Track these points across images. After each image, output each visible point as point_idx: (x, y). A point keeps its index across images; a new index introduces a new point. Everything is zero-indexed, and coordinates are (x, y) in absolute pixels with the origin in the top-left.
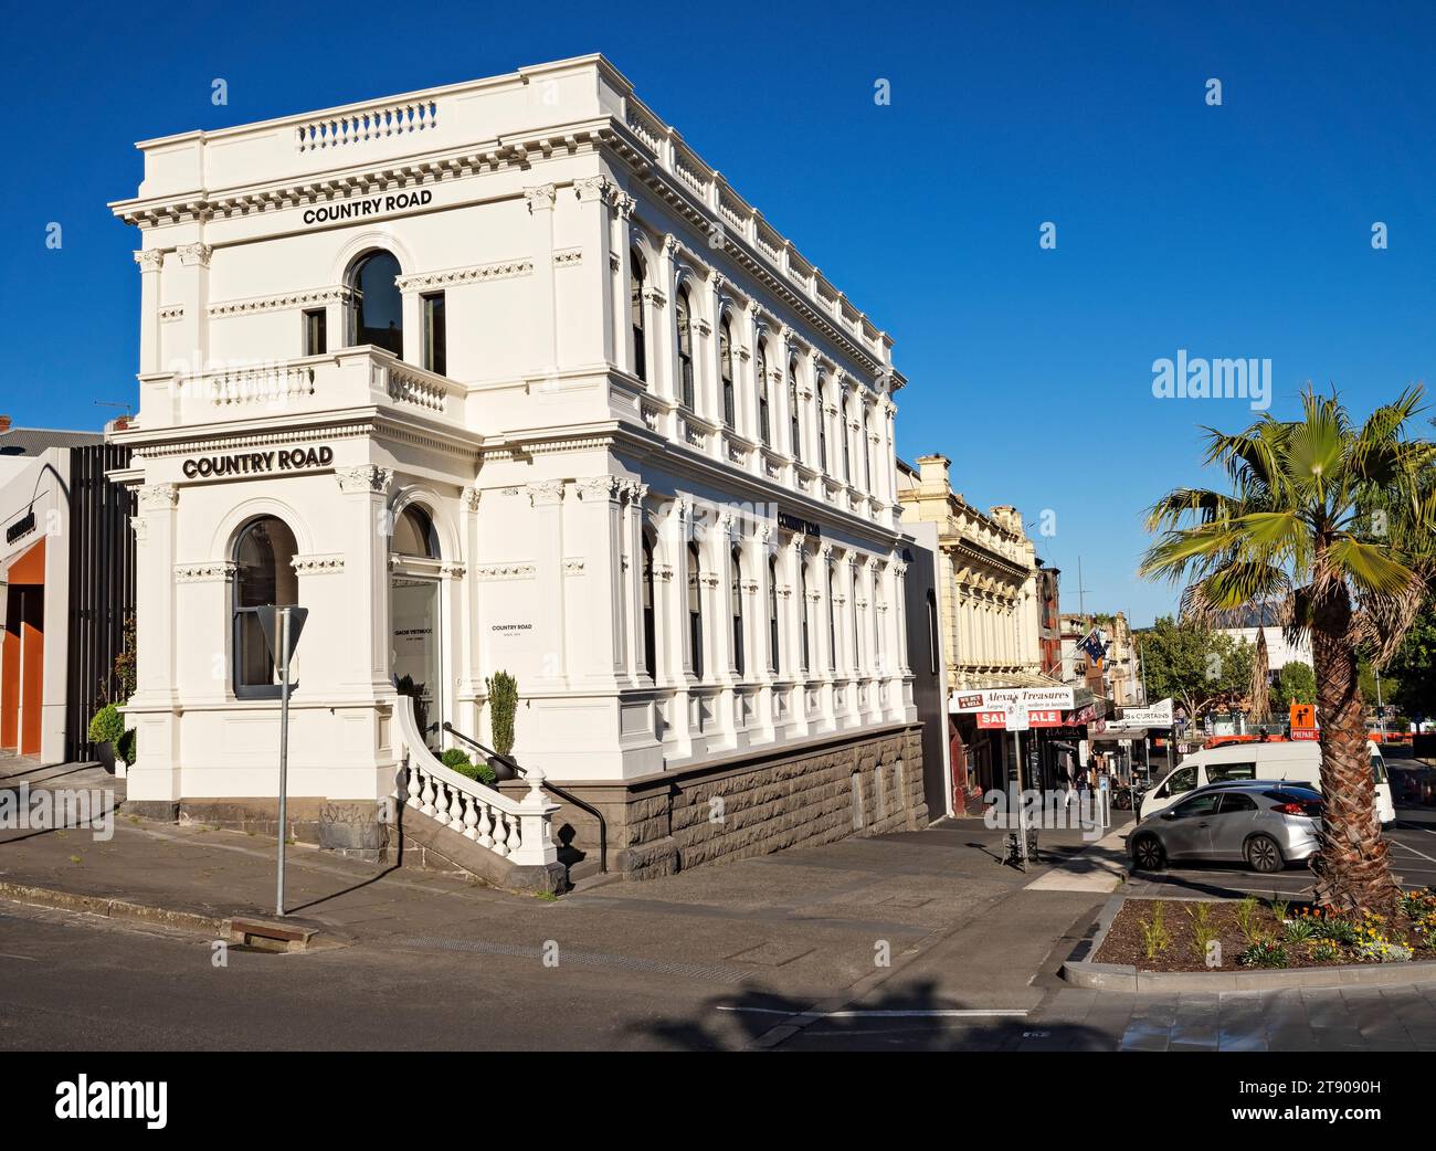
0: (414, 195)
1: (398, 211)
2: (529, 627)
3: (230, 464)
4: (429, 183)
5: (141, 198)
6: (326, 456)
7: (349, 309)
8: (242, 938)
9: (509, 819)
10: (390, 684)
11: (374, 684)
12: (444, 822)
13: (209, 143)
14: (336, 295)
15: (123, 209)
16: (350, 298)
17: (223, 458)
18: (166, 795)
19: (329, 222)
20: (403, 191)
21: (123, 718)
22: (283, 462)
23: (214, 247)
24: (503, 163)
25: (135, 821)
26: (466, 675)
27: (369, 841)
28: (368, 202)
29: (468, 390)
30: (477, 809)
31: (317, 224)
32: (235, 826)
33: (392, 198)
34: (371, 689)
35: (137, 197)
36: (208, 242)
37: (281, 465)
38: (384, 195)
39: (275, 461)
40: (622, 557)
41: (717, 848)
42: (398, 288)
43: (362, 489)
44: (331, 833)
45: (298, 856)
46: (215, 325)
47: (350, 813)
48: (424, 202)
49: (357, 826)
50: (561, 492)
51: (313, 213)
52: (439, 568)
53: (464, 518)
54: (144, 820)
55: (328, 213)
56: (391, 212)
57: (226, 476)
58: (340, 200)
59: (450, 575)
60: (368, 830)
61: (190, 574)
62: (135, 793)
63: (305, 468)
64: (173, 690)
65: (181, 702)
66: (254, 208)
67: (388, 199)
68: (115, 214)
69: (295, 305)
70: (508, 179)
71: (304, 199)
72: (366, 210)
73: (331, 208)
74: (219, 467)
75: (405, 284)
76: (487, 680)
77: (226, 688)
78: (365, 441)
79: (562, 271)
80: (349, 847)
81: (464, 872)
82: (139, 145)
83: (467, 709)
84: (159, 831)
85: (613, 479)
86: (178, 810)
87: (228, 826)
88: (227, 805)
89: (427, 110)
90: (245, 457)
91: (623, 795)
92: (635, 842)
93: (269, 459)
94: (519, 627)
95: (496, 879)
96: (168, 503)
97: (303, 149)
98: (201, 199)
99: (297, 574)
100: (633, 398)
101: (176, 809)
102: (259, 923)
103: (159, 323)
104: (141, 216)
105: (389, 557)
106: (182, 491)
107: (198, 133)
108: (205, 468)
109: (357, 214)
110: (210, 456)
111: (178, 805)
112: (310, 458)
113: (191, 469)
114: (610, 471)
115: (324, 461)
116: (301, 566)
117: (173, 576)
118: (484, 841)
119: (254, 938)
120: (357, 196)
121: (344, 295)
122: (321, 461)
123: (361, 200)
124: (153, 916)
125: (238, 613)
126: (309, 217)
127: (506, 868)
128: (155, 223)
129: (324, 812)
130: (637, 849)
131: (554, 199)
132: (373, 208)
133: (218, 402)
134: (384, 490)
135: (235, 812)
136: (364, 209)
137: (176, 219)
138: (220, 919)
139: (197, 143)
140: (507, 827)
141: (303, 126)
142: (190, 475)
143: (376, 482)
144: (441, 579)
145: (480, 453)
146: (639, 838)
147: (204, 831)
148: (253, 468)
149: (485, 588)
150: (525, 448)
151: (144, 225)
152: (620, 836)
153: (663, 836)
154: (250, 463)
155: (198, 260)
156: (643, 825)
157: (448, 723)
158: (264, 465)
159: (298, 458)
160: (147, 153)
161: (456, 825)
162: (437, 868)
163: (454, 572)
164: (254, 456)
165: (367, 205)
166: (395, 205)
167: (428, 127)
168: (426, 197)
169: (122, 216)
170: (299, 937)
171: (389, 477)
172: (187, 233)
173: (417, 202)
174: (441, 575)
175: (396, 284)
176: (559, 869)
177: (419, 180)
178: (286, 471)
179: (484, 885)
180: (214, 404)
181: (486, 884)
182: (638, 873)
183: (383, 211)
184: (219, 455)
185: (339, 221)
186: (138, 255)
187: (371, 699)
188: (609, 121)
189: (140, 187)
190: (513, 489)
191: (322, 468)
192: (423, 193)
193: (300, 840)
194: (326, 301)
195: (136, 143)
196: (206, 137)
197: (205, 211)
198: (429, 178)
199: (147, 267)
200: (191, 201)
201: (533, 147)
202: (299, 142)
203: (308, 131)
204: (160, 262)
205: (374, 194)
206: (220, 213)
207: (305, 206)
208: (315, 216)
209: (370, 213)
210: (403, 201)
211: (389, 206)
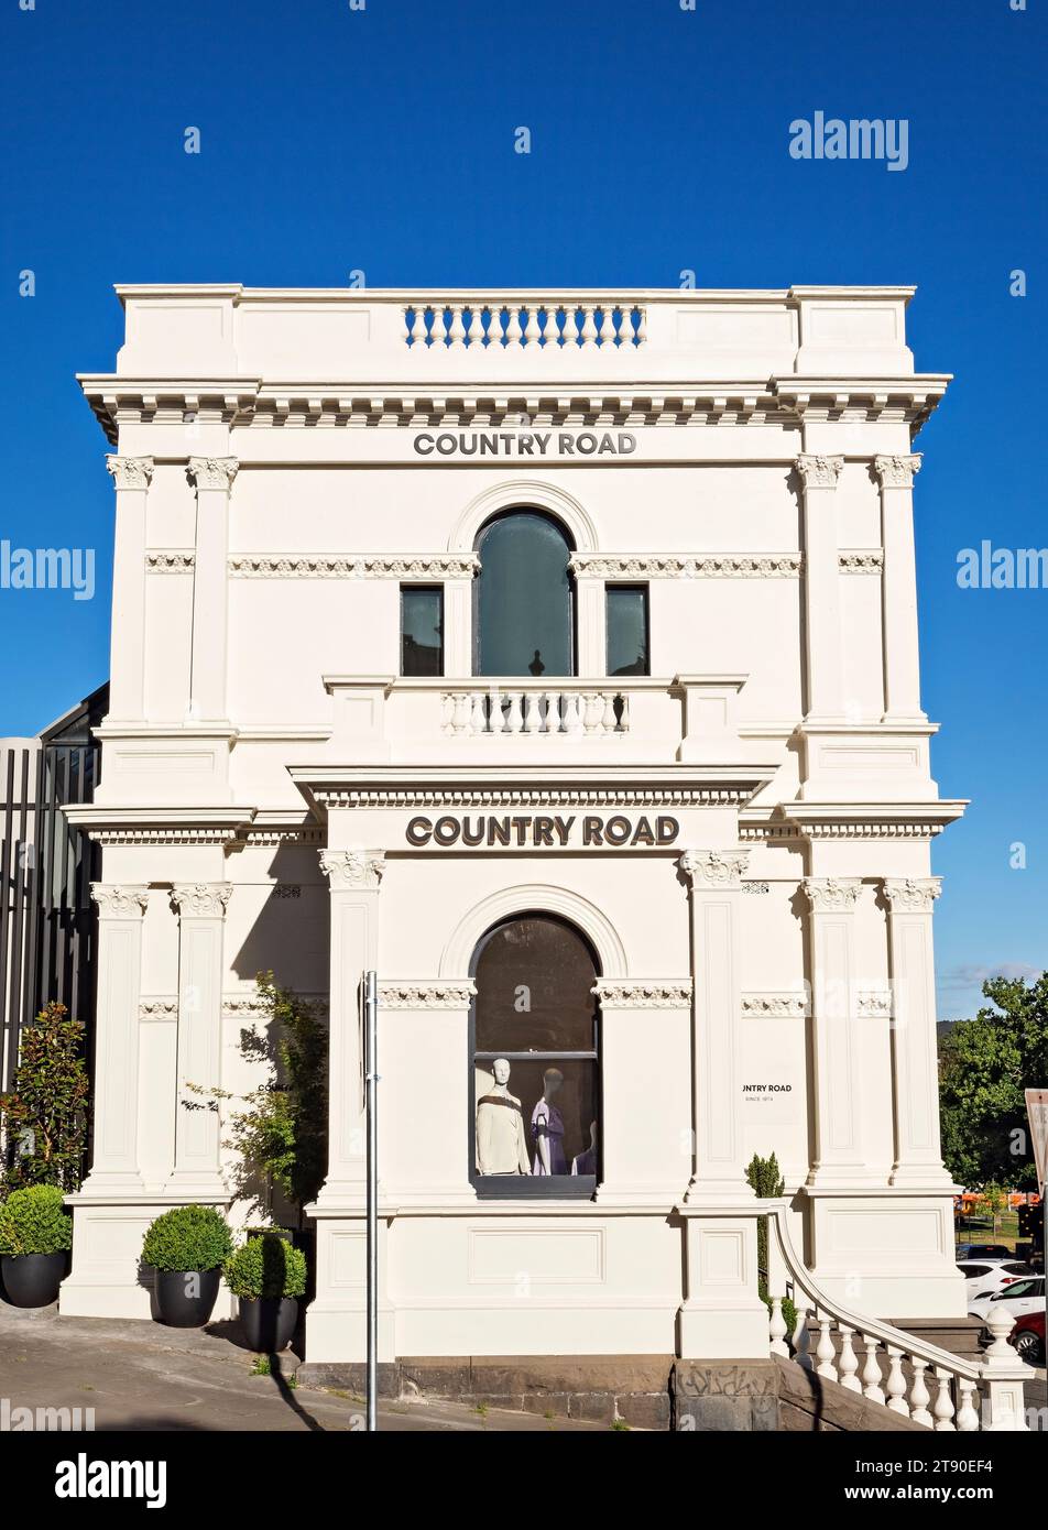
0: (608, 438)
1: (580, 456)
3: (498, 830)
4: (635, 426)
5: (123, 369)
6: (666, 831)
9: (965, 1386)
12: (856, 1391)
13: (241, 305)
14: (463, 566)
15: (94, 385)
17: (480, 820)
19: (458, 456)
20: (589, 431)
22: (589, 835)
23: (243, 466)
24: (761, 416)
31: (435, 456)
32: (509, 1403)
33: (569, 437)
35: (114, 372)
37: (586, 839)
38: (556, 431)
39: (576, 832)
42: (572, 570)
43: (726, 886)
44: (698, 1413)
47: (730, 1379)
48: (622, 451)
49: (744, 1400)
51: (431, 440)
55: (459, 443)
58: (483, 428)
60: (764, 1407)
61: (404, 995)
63: (625, 846)
65: (389, 1201)
66: (330, 418)
67: (562, 437)
68: (88, 392)
69: (390, 574)
71: (423, 418)
72: (524, 448)
74: (473, 832)
75: (582, 566)
78: (731, 813)
82: (121, 289)
86: (399, 1378)
87: (495, 1402)
88: (491, 1368)
89: (626, 319)
90: (522, 823)
93: (564, 832)
94: (771, 1088)
96: (375, 883)
97: (410, 340)
98: (249, 392)
99: (601, 1006)
103: (141, 573)
104: (125, 403)
106: (394, 864)
107: (231, 287)
108: (446, 831)
109: (508, 452)
110: (458, 814)
112: (638, 831)
113: (420, 831)
115: (663, 838)
116: (611, 993)
118: (921, 1419)
120: (514, 426)
121: (476, 568)
122: (658, 837)
123: (517, 433)
125: (479, 1061)
126: (424, 444)
128: (149, 415)
131: (838, 476)
132: (536, 447)
135: (508, 1380)
136: (522, 446)
139: (228, 302)
140: (958, 1396)
141: (414, 306)
142: (417, 840)
148: (535, 838)
150: (804, 830)
151: (128, 416)
154: (529, 830)
155: (226, 484)
158: (554, 835)
159: (618, 830)
160: (129, 303)
161: (873, 1394)
164: (538, 821)
165: (526, 442)
166: (574, 448)
167: (628, 343)
168: (627, 443)
169: (97, 397)
172: (205, 437)
173: (610, 448)
175: (568, 563)
177: (622, 418)
178: (593, 847)
183: (552, 453)
184: (476, 813)
186: (113, 462)
188: (945, 384)
189: (119, 355)
192: (622, 437)
193: (628, 1422)
194: (446, 574)
195: (115, 285)
196: (244, 295)
197: (244, 411)
198: (637, 415)
199: (127, 482)
200: (233, 393)
201: (818, 400)
202: (402, 329)
203: (419, 315)
204: (150, 478)
205: (539, 427)
206: (264, 418)
207: (418, 427)
208: (434, 444)
209: (530, 452)
210: (587, 444)
211: (564, 447)
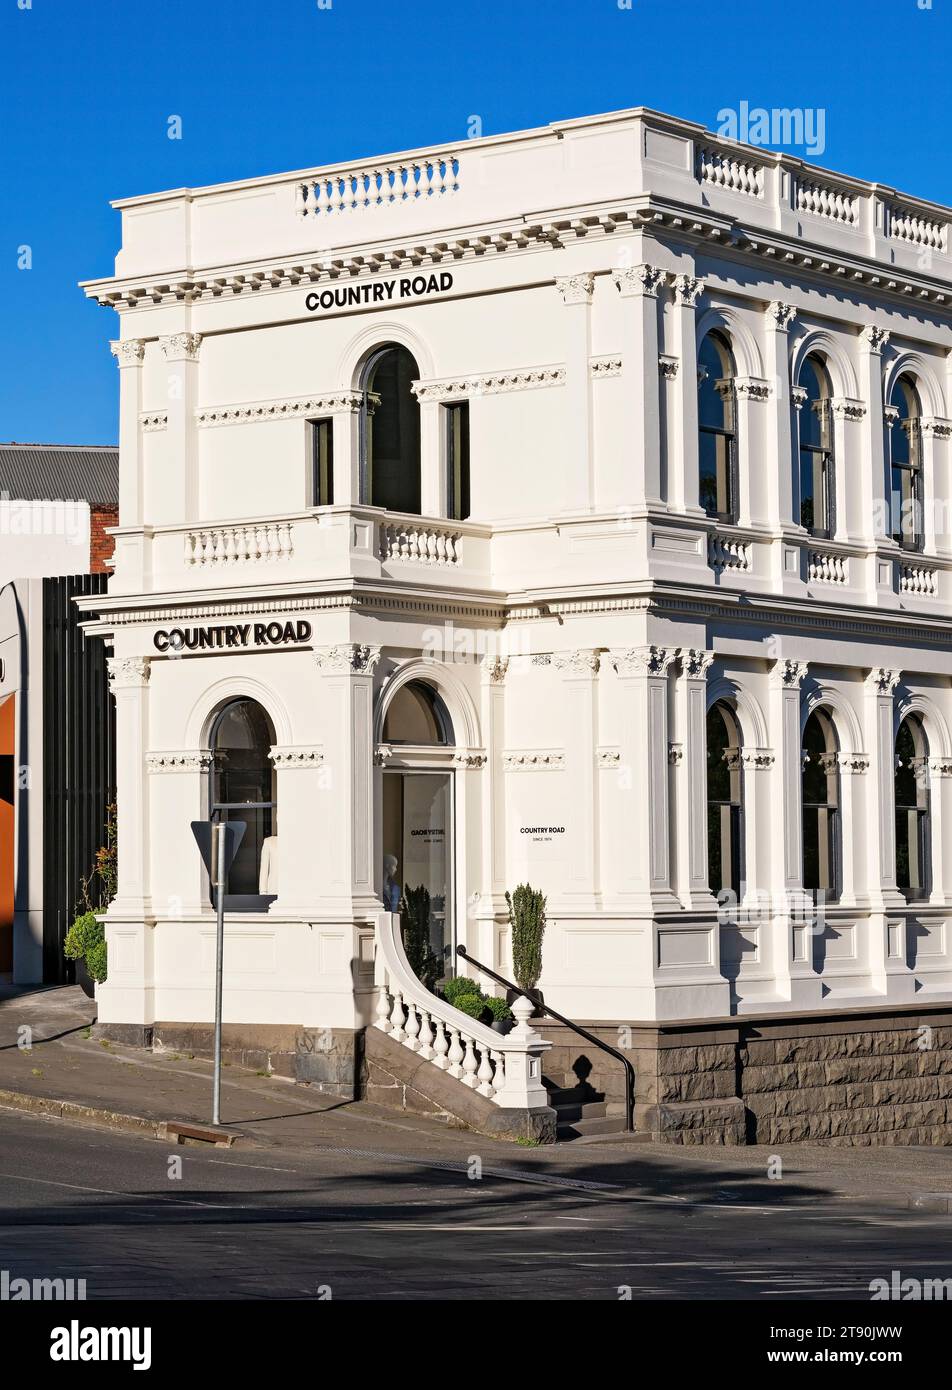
0: (433, 278)
1: (414, 297)
2: (561, 830)
3: (203, 637)
4: (448, 265)
5: (119, 273)
7: (361, 418)
8: (176, 1140)
9: (495, 1056)
10: (376, 898)
11: (353, 897)
12: (428, 1058)
13: (196, 201)
14: (344, 402)
15: (97, 289)
16: (362, 403)
17: (195, 630)
18: (138, 1018)
19: (335, 309)
20: (419, 273)
21: (103, 930)
22: (259, 638)
23: (203, 335)
24: (533, 242)
25: (105, 1045)
26: (486, 888)
27: (345, 1075)
28: (380, 285)
29: (493, 531)
30: (463, 1044)
31: (320, 311)
32: (209, 1055)
33: (407, 281)
34: (350, 902)
35: (113, 275)
36: (195, 330)
37: (256, 640)
38: (398, 277)
39: (251, 635)
40: (670, 746)
41: (835, 1124)
42: (415, 396)
43: (343, 672)
44: (307, 1066)
45: (268, 1088)
46: (205, 434)
49: (334, 1058)
50: (593, 665)
51: (316, 296)
52: (451, 757)
53: (485, 693)
54: (115, 1045)
55: (334, 297)
56: (406, 299)
57: (199, 650)
58: (347, 282)
59: (464, 764)
60: (344, 1063)
61: (163, 763)
62: (105, 1016)
64: (145, 898)
65: (154, 911)
66: (247, 288)
67: (403, 282)
68: (88, 295)
69: (298, 413)
70: (539, 261)
71: (305, 279)
72: (378, 295)
73: (337, 291)
74: (192, 641)
75: (423, 391)
76: (507, 895)
77: (203, 897)
78: (345, 615)
79: (599, 382)
80: (325, 1081)
81: (445, 1113)
82: (115, 204)
83: (487, 930)
84: (128, 1056)
85: (653, 650)
86: (150, 1036)
87: (203, 1055)
88: (201, 1031)
89: (449, 167)
90: (219, 630)
91: (652, 1040)
92: (673, 1096)
94: (551, 830)
95: (476, 1122)
96: (139, 680)
97: (306, 213)
98: (185, 280)
99: (275, 767)
100: (694, 540)
101: (149, 1033)
102: (192, 1126)
103: (139, 432)
104: (117, 296)
105: (376, 748)
106: (154, 665)
107: (182, 191)
108: (177, 639)
109: (367, 300)
110: (183, 626)
111: (151, 1029)
112: (287, 633)
113: (162, 640)
114: (648, 641)
115: (302, 638)
116: (279, 758)
117: (144, 765)
118: (468, 1080)
119: (188, 1140)
120: (367, 278)
121: (354, 403)
122: (299, 634)
123: (372, 282)
124: (99, 1117)
125: (215, 810)
126: (313, 302)
127: (487, 1108)
128: (133, 304)
129: (300, 1041)
130: (673, 1106)
131: (591, 290)
132: (385, 293)
133: (193, 561)
134: (368, 670)
135: (210, 1039)
136: (376, 294)
137: (157, 300)
138: (157, 1121)
139: (182, 203)
140: (492, 1063)
141: (307, 183)
142: (162, 648)
143: (357, 663)
144: (454, 770)
145: (505, 611)
146: (679, 1093)
147: (177, 1058)
148: (228, 643)
149: (514, 781)
150: (553, 608)
151: (120, 306)
152: (651, 1091)
153: (725, 1097)
154: (224, 635)
155: (184, 354)
156: (686, 1078)
157: (462, 947)
158: (239, 639)
159: (275, 633)
160: (125, 214)
161: (439, 1061)
162: (418, 1108)
163: (470, 761)
164: (228, 629)
165: (378, 289)
166: (411, 290)
167: (449, 190)
168: (447, 280)
169: (96, 298)
170: (224, 1139)
171: (375, 654)
172: (171, 319)
173: (436, 287)
174: (453, 764)
175: (412, 391)
176: (547, 1115)
177: (437, 260)
178: (262, 646)
179: (465, 1128)
180: (188, 563)
181: (467, 1128)
182: (673, 1134)
184: (192, 625)
185: (347, 308)
186: (115, 346)
187: (348, 914)
188: (648, 199)
189: (119, 260)
190: (543, 658)
191: (300, 644)
193: (276, 1072)
194: (333, 409)
195: (111, 202)
196: (193, 195)
197: (190, 291)
198: (448, 256)
199: (126, 362)
200: (174, 283)
201: (564, 226)
202: (300, 204)
203: (311, 190)
204: (141, 355)
205: (386, 276)
206: (207, 294)
207: (307, 287)
208: (318, 301)
209: (382, 298)
210: (419, 285)
211: (404, 291)
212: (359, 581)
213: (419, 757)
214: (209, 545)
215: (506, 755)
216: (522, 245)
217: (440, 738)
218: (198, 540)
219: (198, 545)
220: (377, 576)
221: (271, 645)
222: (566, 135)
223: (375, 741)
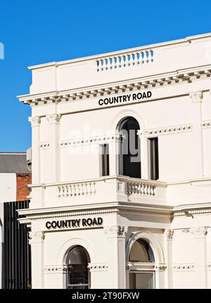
0: (144, 93)
1: (138, 100)
3: (64, 224)
4: (150, 89)
5: (31, 93)
6: (100, 221)
13: (59, 66)
15: (24, 99)
17: (61, 221)
19: (109, 105)
20: (139, 91)
22: (84, 224)
23: (62, 115)
24: (181, 80)
28: (125, 96)
29: (167, 184)
31: (104, 106)
33: (135, 95)
35: (29, 93)
36: (59, 113)
38: (132, 93)
39: (81, 223)
43: (114, 236)
46: (63, 150)
48: (148, 97)
50: (205, 233)
51: (102, 100)
52: (154, 266)
53: (165, 243)
55: (109, 101)
56: (135, 101)
57: (62, 229)
58: (113, 95)
59: (158, 269)
61: (49, 270)
63: (92, 226)
66: (78, 98)
67: (133, 95)
68: (20, 101)
70: (183, 87)
71: (98, 94)
72: (124, 100)
73: (110, 98)
74: (59, 225)
75: (141, 134)
78: (115, 215)
79: (205, 130)
82: (30, 68)
89: (150, 53)
90: (69, 221)
93: (78, 222)
96: (41, 240)
97: (98, 70)
98: (55, 95)
99: (90, 271)
103: (39, 150)
104: (31, 101)
105: (127, 264)
106: (46, 234)
107: (53, 63)
108: (54, 225)
109: (121, 102)
110: (56, 220)
112: (94, 222)
113: (49, 225)
115: (99, 224)
116: (91, 267)
117: (42, 271)
120: (121, 93)
123: (123, 95)
125: (68, 287)
126: (101, 102)
128: (36, 104)
131: (202, 97)
132: (127, 99)
133: (60, 196)
134: (124, 235)
137: (45, 102)
139: (54, 67)
141: (99, 60)
142: (48, 228)
143: (120, 233)
144: (155, 272)
145: (172, 213)
148: (73, 225)
149: (176, 275)
150: (190, 212)
151: (32, 105)
154: (71, 223)
155: (55, 121)
158: (77, 224)
159: (90, 222)
160: (33, 71)
163: (160, 268)
164: (73, 221)
165: (125, 98)
166: (136, 98)
167: (150, 61)
168: (149, 94)
169: (23, 102)
171: (126, 230)
172: (50, 109)
173: (145, 97)
174: (155, 269)
177: (146, 87)
178: (85, 227)
180: (58, 197)
183: (131, 100)
184: (59, 220)
185: (113, 104)
186: (30, 119)
189: (31, 88)
190: (187, 230)
191: (99, 226)
192: (148, 92)
195: (28, 67)
196: (58, 64)
197: (57, 99)
198: (150, 86)
199: (34, 124)
200: (51, 96)
201: (192, 74)
202: (96, 67)
203: (100, 62)
204: (40, 122)
205: (128, 93)
206: (63, 100)
207: (99, 97)
208: (103, 102)
209: (126, 101)
210: (139, 96)
211: (134, 98)
212: (120, 203)
213: (142, 266)
214: (66, 191)
215: (173, 266)
216: (177, 82)
217: (149, 260)
218: (61, 189)
219: (62, 190)
220: (126, 201)
221: (88, 227)
222: (192, 41)
223: (126, 261)
